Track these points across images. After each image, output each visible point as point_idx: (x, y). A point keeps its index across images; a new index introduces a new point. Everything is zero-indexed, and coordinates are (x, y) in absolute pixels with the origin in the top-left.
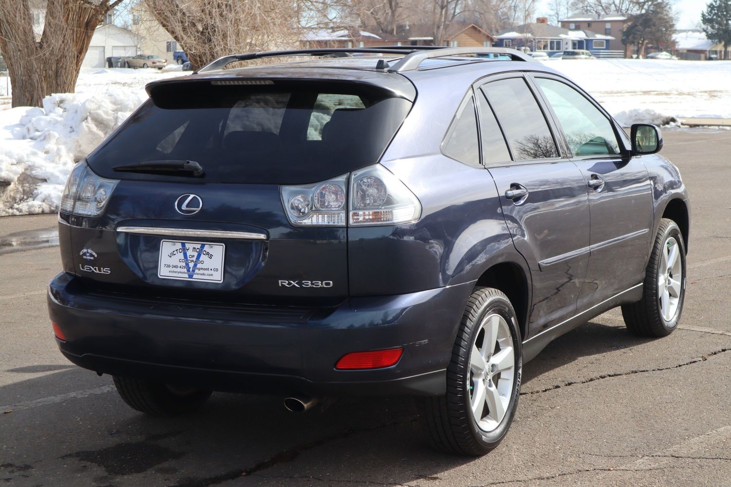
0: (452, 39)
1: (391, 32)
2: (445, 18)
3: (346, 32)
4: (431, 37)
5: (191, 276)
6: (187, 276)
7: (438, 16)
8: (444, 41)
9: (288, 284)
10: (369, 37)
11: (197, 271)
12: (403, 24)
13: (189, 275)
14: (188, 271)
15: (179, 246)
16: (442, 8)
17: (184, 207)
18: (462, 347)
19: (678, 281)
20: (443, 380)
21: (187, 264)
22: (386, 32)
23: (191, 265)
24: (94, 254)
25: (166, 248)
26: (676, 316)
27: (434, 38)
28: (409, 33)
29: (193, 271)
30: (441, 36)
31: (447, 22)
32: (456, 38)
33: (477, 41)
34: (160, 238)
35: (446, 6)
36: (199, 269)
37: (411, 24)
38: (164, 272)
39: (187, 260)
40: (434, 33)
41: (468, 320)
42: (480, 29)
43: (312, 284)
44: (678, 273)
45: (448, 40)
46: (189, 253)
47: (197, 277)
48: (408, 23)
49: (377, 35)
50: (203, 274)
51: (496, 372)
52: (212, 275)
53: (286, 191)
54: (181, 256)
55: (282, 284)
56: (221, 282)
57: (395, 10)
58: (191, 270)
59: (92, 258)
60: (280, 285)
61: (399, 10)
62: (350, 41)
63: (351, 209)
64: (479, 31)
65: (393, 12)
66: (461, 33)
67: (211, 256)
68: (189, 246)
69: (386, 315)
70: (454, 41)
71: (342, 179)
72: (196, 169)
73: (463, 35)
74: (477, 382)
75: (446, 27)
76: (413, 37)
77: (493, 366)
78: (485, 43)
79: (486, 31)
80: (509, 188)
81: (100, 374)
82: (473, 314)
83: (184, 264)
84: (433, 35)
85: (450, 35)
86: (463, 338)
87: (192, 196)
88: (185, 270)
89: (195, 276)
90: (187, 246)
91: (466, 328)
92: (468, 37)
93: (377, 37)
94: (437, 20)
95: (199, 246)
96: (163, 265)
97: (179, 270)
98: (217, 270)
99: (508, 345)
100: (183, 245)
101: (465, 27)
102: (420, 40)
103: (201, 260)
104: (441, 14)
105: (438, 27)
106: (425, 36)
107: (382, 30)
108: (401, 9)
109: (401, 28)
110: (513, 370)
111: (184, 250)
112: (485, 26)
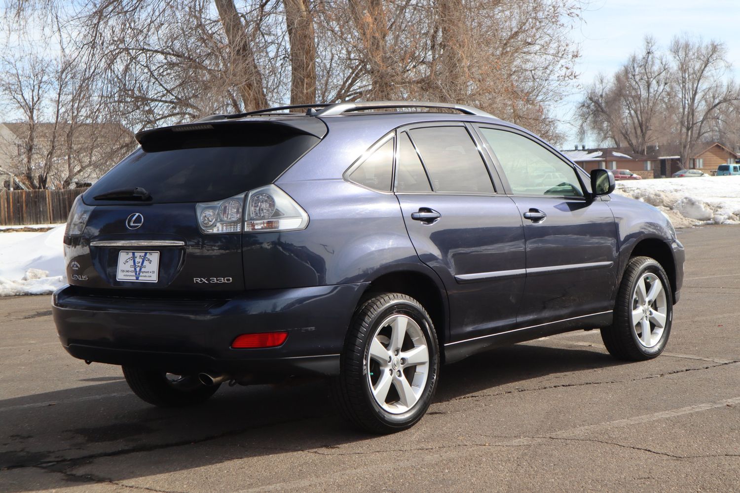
0: (698, 157)
1: (642, 152)
2: (691, 138)
3: (600, 153)
4: (679, 156)
5: (137, 279)
6: (135, 278)
7: (684, 136)
8: (690, 159)
9: (200, 281)
10: (621, 157)
11: (141, 274)
12: (653, 145)
13: (136, 278)
14: (136, 274)
15: (131, 255)
16: (688, 129)
17: (132, 224)
18: (358, 338)
19: (663, 313)
20: (336, 363)
21: (135, 269)
22: (637, 152)
23: (138, 269)
24: (78, 265)
25: (123, 257)
26: (660, 344)
27: (681, 156)
28: (659, 152)
29: (139, 274)
30: (687, 155)
31: (692, 143)
32: (701, 156)
33: (721, 158)
34: (118, 250)
35: (692, 127)
36: (143, 272)
37: (661, 144)
38: (121, 276)
39: (135, 266)
40: (681, 153)
41: (367, 317)
42: (724, 147)
43: (217, 280)
44: (664, 306)
45: (694, 158)
46: (137, 260)
47: (142, 279)
48: (657, 144)
49: (628, 155)
50: (145, 276)
51: (407, 365)
52: (151, 276)
53: (200, 207)
54: (131, 263)
55: (196, 282)
56: (156, 282)
57: (646, 133)
58: (138, 273)
59: (77, 269)
60: (195, 282)
61: (649, 132)
62: (603, 161)
63: (246, 219)
64: (723, 149)
65: (644, 135)
66: (706, 152)
67: (150, 262)
68: (137, 254)
69: (275, 306)
70: (699, 159)
71: (242, 196)
72: (142, 193)
73: (708, 153)
74: (383, 371)
75: (692, 146)
76: (662, 156)
77: (403, 359)
78: (729, 160)
79: (729, 149)
80: (418, 211)
81: (89, 363)
82: (372, 312)
83: (133, 269)
84: (680, 154)
85: (695, 154)
86: (360, 330)
87: (137, 214)
88: (134, 274)
89: (140, 278)
90: (136, 254)
91: (364, 323)
92: (712, 155)
93: (629, 157)
94: (683, 141)
95: (143, 254)
96: (120, 271)
97: (130, 274)
98: (154, 272)
99: (422, 344)
100: (133, 254)
101: (709, 147)
102: (668, 159)
103: (144, 265)
104: (687, 135)
105: (685, 147)
106: (672, 156)
107: (634, 150)
108: (651, 131)
109: (651, 149)
110: (427, 365)
111: (134, 257)
112: (728, 145)
